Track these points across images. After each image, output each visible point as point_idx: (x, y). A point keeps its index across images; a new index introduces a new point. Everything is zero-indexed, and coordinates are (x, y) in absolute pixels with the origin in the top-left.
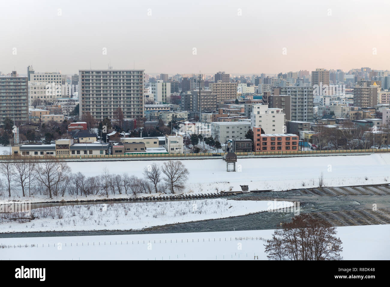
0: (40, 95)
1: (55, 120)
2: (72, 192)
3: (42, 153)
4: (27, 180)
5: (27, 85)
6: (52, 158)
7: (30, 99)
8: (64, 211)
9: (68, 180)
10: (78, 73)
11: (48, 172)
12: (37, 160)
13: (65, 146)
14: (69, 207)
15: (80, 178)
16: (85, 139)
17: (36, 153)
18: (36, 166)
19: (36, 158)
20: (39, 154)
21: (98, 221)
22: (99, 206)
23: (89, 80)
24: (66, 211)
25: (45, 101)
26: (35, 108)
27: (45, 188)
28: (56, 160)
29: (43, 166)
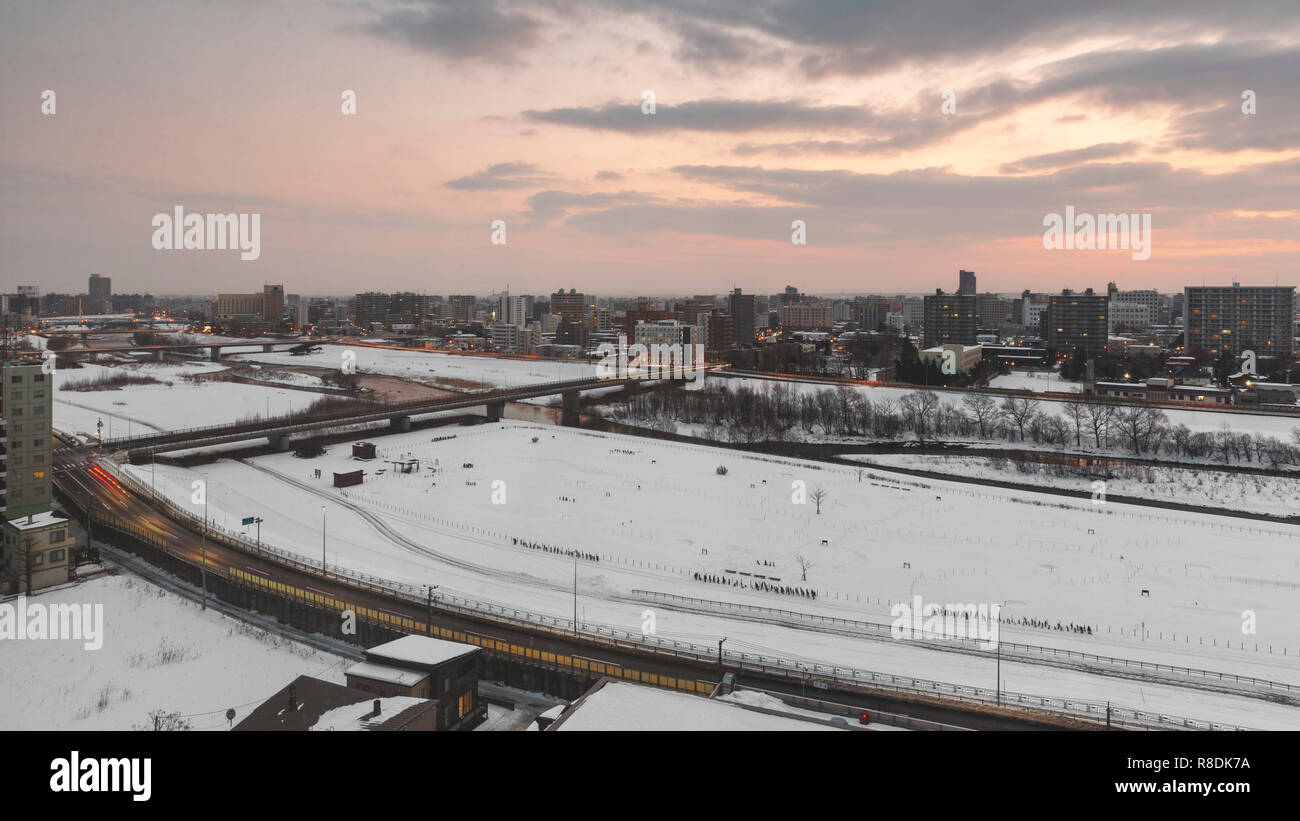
0: (1125, 320)
1: (1147, 352)
2: (1169, 449)
3: (1125, 394)
4: (1103, 427)
5: (1107, 306)
6: (1141, 402)
7: (1110, 325)
8: (1157, 473)
9: (1163, 432)
10: (1183, 292)
11: (1134, 418)
12: (1118, 402)
13: (1162, 388)
14: (1165, 470)
15: (1182, 433)
16: (1191, 380)
17: (1117, 394)
18: (1117, 410)
19: (1116, 400)
20: (1122, 395)
21: (1209, 495)
22: (1214, 474)
23: (1201, 301)
24: (1160, 474)
25: (1132, 328)
26: (1117, 335)
27: (1128, 439)
28: (1146, 405)
29: (1128, 411)
